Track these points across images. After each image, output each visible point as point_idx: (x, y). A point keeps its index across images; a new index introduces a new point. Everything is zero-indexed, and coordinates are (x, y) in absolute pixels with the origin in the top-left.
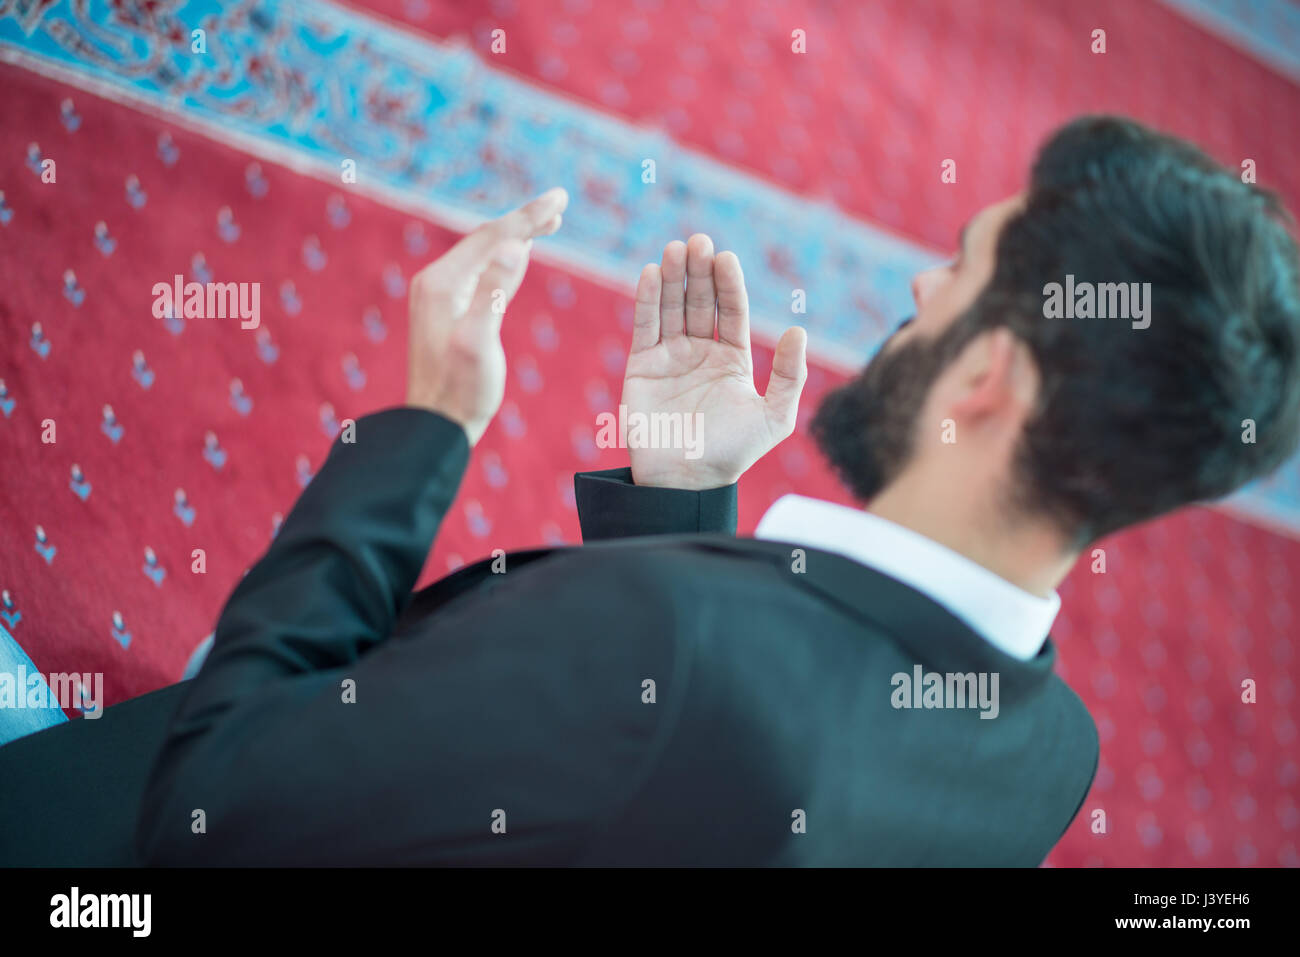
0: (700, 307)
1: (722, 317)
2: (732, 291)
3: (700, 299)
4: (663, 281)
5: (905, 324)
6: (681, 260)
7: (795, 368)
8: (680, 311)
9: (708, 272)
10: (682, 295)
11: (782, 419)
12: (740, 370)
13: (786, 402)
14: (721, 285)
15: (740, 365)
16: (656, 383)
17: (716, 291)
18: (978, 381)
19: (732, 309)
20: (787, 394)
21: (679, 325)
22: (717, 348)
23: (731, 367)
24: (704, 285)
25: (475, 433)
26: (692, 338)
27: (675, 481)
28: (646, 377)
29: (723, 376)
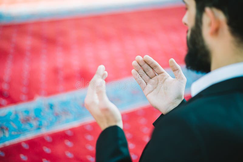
0: (149, 71)
1: (155, 69)
2: (152, 63)
3: (147, 69)
4: (137, 71)
5: (187, 32)
6: (137, 64)
7: (176, 67)
8: (145, 75)
9: (144, 63)
10: (143, 71)
11: (182, 79)
12: (166, 77)
13: (180, 75)
14: (149, 63)
15: (166, 76)
16: (152, 92)
17: (149, 65)
18: (210, 24)
19: (155, 66)
20: (179, 74)
21: (148, 78)
22: (159, 77)
23: (165, 78)
24: (146, 66)
25: (121, 125)
26: (153, 78)
27: (172, 108)
28: (150, 92)
29: (164, 81)
